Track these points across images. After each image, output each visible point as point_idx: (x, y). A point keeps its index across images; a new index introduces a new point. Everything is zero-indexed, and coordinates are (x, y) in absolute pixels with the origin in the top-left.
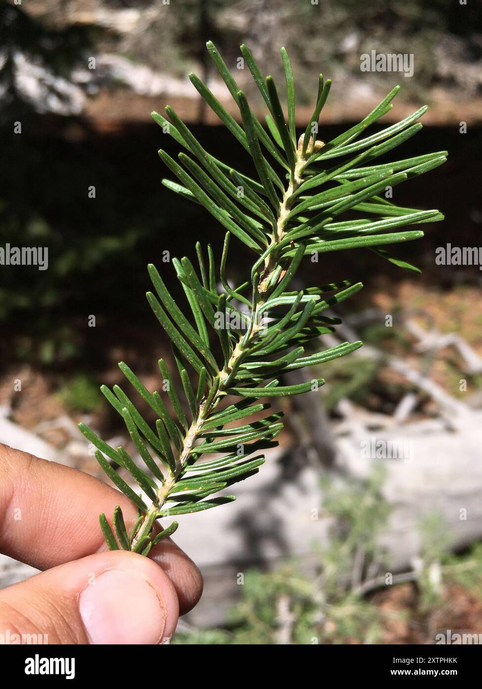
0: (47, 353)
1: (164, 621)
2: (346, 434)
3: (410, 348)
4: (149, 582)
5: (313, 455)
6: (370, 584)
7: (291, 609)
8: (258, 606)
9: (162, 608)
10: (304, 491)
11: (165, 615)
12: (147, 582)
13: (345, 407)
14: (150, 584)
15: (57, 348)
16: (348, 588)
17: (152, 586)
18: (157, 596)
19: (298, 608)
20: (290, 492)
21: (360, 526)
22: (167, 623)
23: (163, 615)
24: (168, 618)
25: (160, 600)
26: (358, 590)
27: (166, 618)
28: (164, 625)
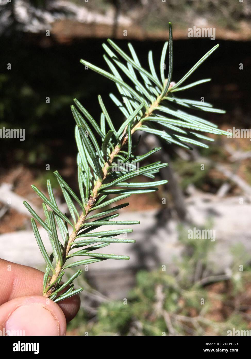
0: (32, 158)
1: (59, 327)
2: (192, 203)
3: (226, 159)
4: (45, 307)
5: (174, 214)
6: (205, 280)
7: (163, 291)
8: (145, 290)
9: (55, 320)
10: (169, 232)
11: (58, 324)
12: (43, 307)
13: (191, 189)
14: (46, 309)
15: (38, 156)
16: (193, 282)
17: (47, 309)
18: (51, 314)
19: (167, 291)
20: (162, 233)
21: (199, 250)
22: (61, 328)
23: (57, 324)
24: (60, 325)
25: (53, 316)
26: (198, 283)
27: (59, 325)
28: (59, 329)
